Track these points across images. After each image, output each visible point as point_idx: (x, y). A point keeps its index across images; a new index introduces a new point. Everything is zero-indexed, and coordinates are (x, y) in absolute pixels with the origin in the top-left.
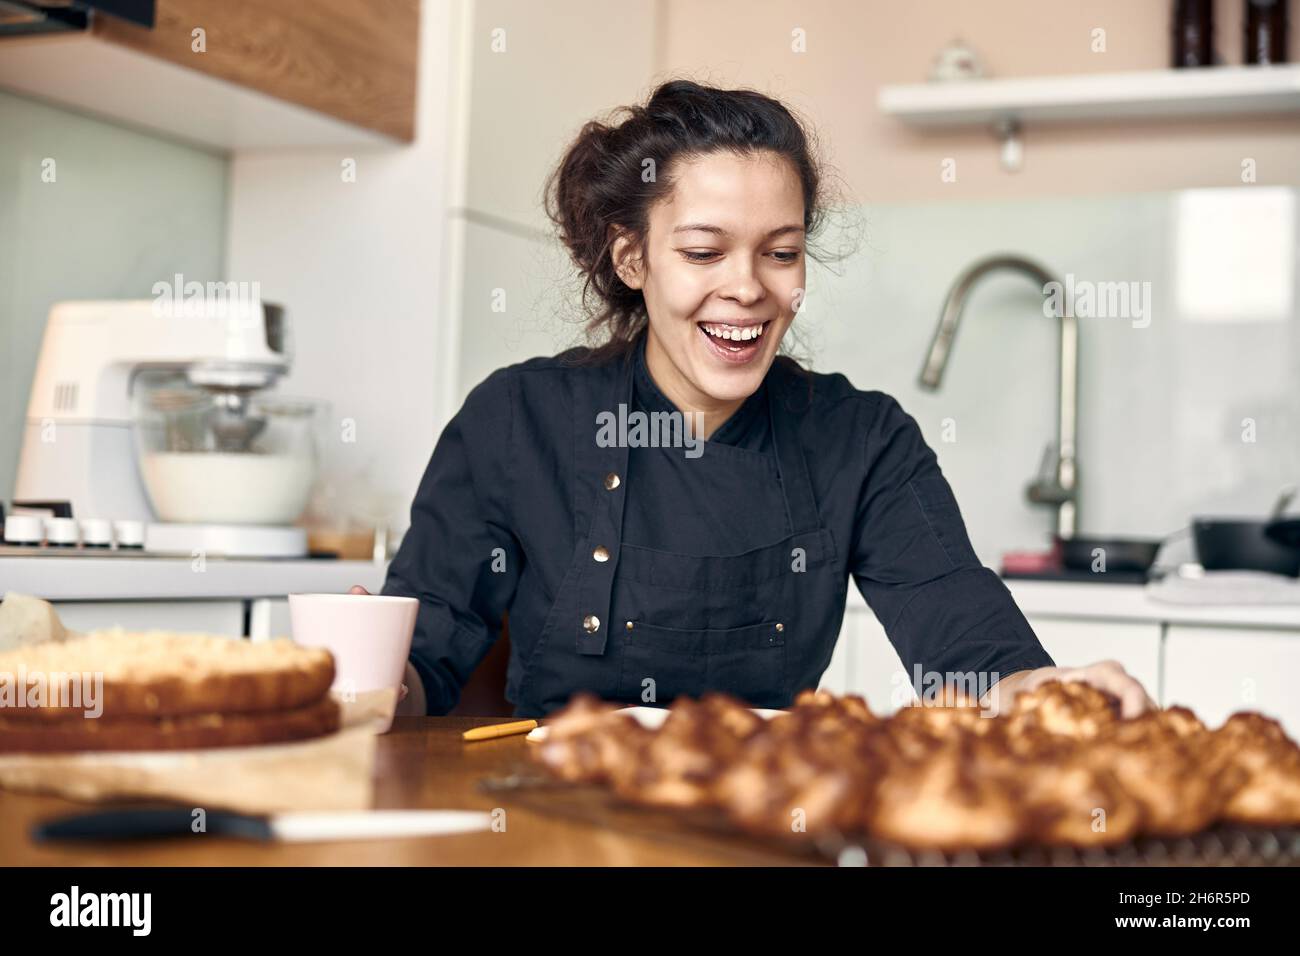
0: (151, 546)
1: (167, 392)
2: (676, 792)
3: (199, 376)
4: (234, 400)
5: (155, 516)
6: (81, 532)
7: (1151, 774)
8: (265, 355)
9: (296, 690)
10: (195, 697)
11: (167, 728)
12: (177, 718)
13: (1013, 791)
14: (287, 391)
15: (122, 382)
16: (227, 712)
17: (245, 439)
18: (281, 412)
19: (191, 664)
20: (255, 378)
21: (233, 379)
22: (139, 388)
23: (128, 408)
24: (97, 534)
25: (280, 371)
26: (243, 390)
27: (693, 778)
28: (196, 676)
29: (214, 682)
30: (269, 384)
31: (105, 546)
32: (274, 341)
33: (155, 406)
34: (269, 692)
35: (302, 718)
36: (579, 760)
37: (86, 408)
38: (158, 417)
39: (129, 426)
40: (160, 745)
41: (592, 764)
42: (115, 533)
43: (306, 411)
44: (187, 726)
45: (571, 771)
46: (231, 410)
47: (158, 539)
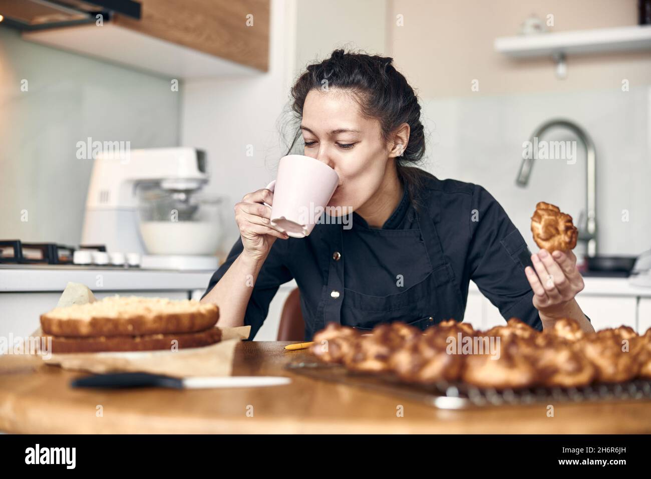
0: (143, 265)
1: (152, 193)
2: (373, 365)
3: (166, 185)
4: (182, 196)
5: (146, 251)
6: (110, 258)
7: (602, 353)
8: (197, 174)
9: (199, 322)
10: (150, 326)
11: (138, 340)
12: (142, 336)
13: (532, 361)
14: (209, 191)
15: (130, 189)
16: (166, 333)
17: (189, 214)
18: (205, 202)
19: (148, 310)
20: (192, 185)
21: (182, 186)
22: (138, 192)
23: (133, 201)
24: (118, 260)
25: (205, 182)
26: (188, 192)
27: (381, 358)
28: (151, 316)
29: (159, 318)
30: (199, 189)
31: (121, 266)
32: (201, 167)
33: (145, 199)
34: (186, 323)
35: (202, 335)
36: (330, 353)
37: (114, 201)
38: (147, 205)
39: (133, 210)
40: (135, 349)
41: (337, 354)
42: (126, 259)
43: (218, 202)
44: (147, 339)
45: (327, 358)
46: (180, 201)
47: (146, 262)
